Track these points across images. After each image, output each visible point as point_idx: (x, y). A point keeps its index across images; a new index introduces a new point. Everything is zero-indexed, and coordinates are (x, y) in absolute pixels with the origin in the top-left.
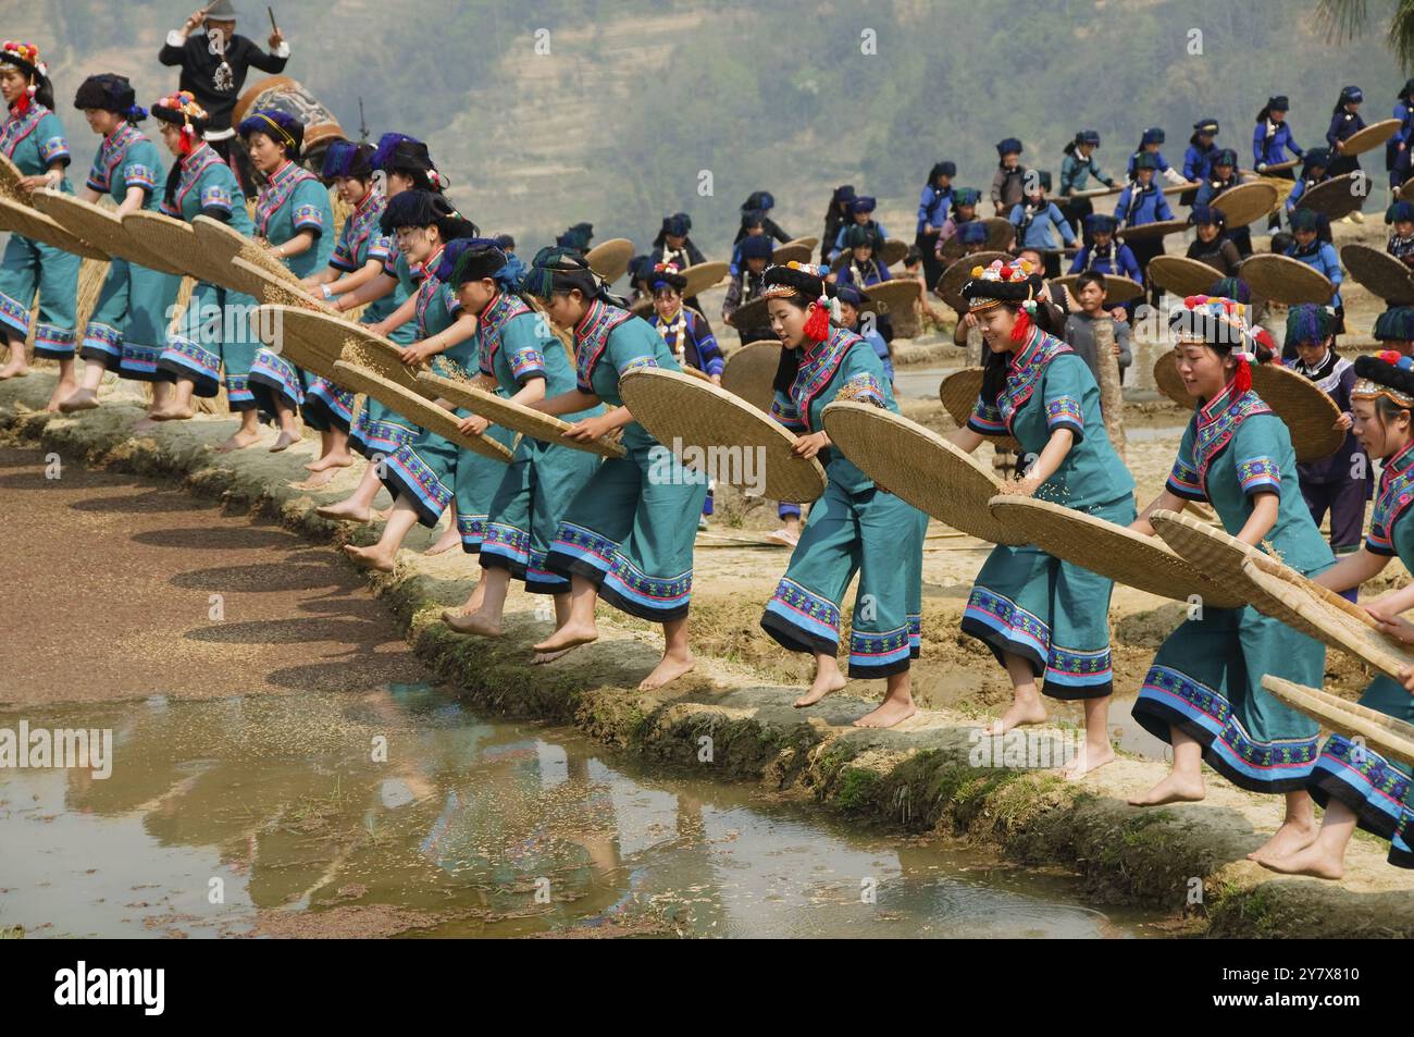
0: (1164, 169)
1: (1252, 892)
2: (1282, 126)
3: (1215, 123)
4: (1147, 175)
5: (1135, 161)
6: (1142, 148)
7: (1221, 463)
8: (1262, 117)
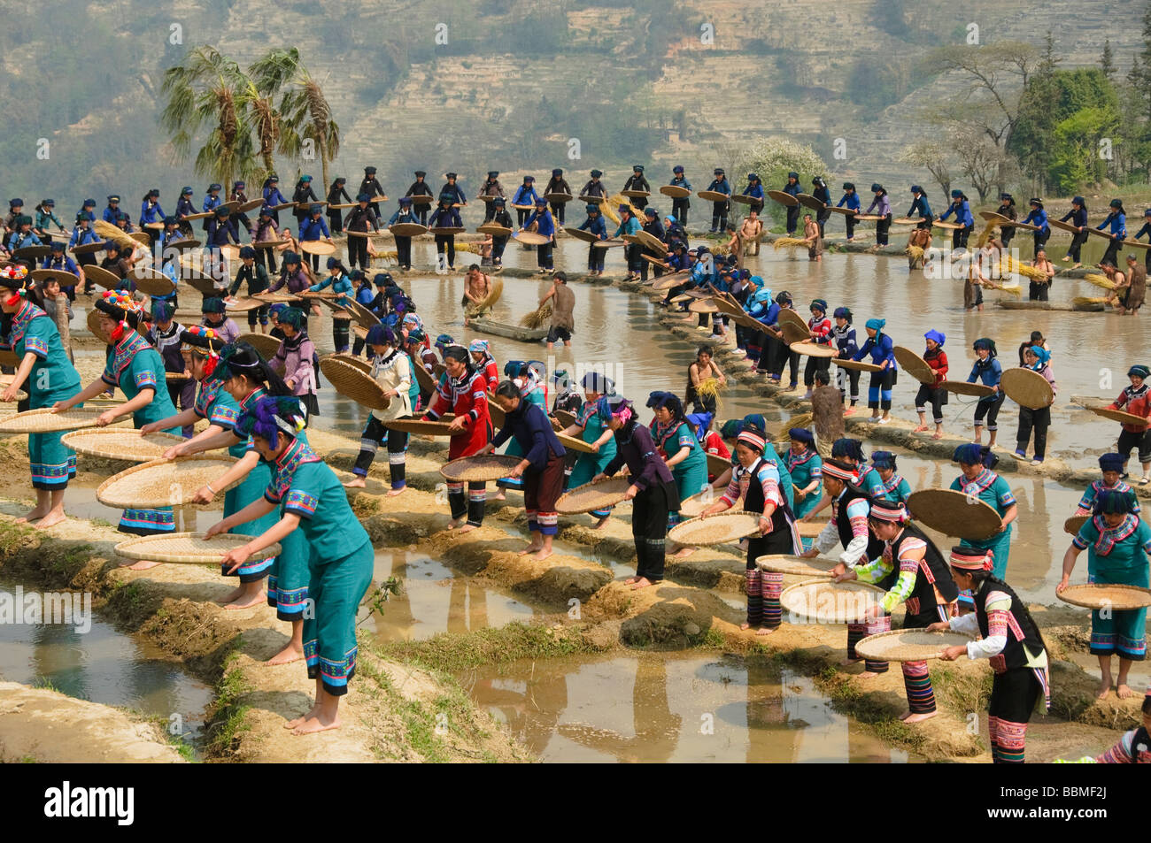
0: (93, 220)
1: (130, 585)
2: (155, 204)
3: (118, 197)
4: (86, 223)
5: (79, 216)
6: (84, 209)
7: (126, 374)
8: (146, 199)
